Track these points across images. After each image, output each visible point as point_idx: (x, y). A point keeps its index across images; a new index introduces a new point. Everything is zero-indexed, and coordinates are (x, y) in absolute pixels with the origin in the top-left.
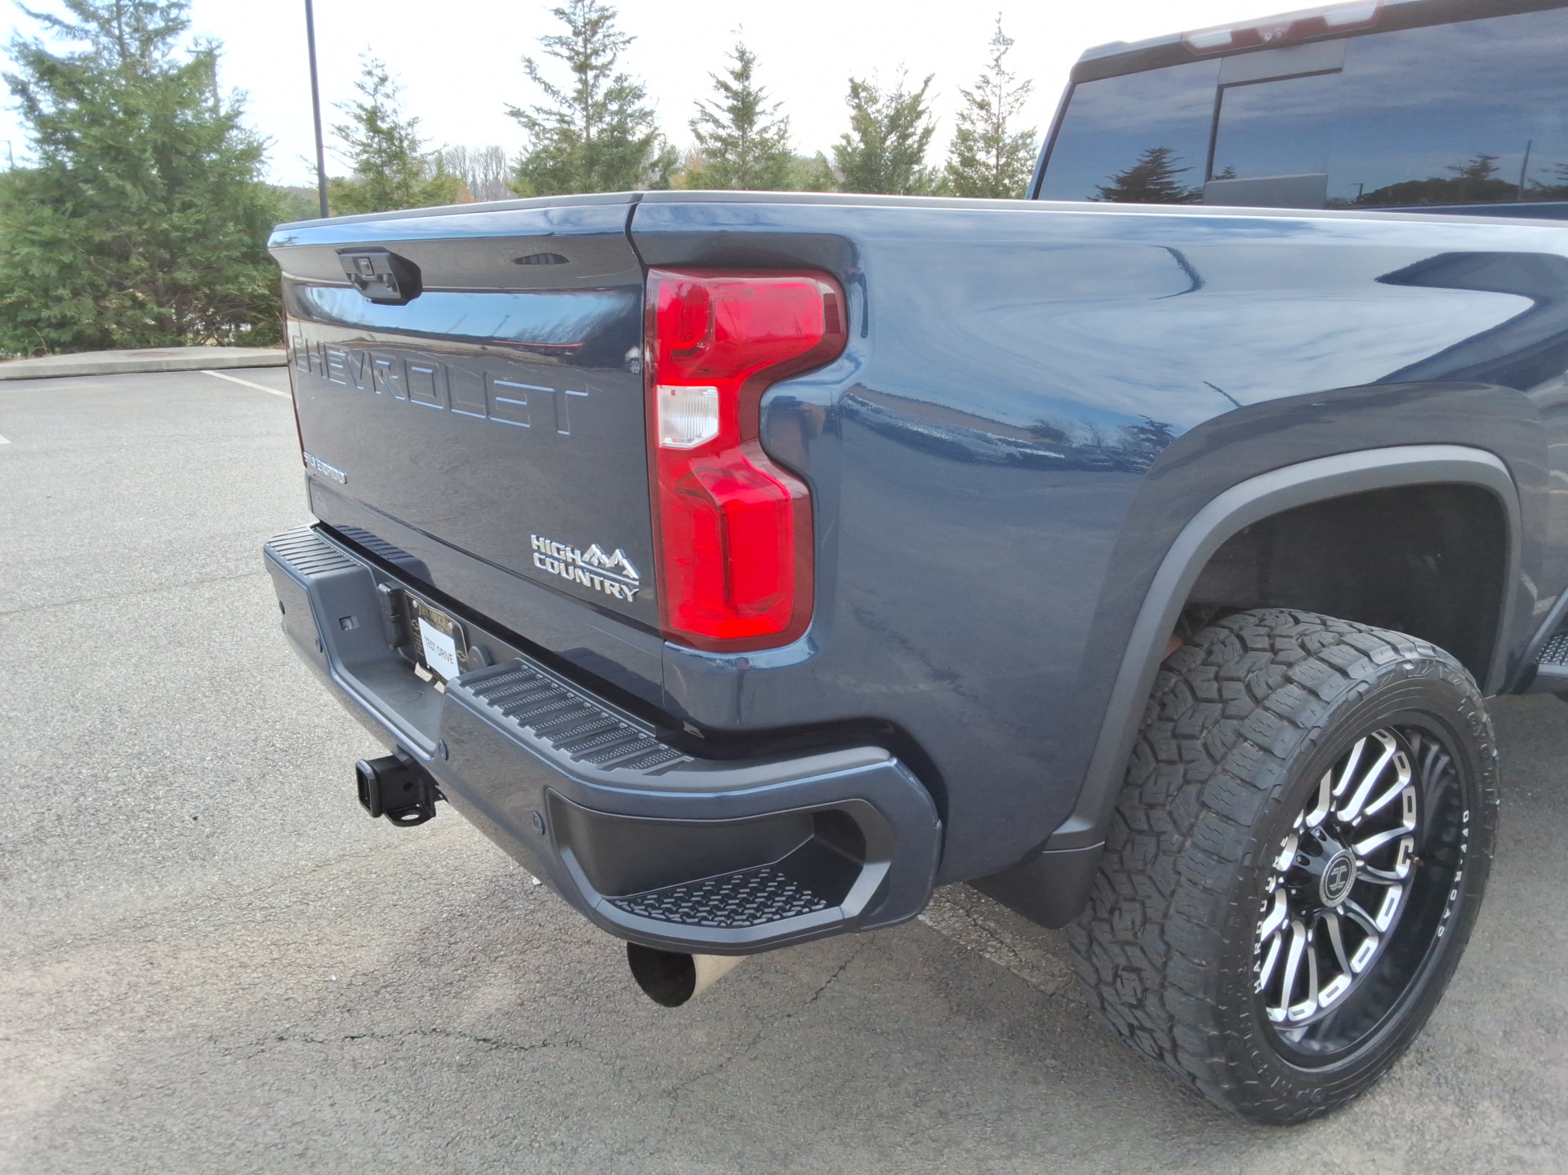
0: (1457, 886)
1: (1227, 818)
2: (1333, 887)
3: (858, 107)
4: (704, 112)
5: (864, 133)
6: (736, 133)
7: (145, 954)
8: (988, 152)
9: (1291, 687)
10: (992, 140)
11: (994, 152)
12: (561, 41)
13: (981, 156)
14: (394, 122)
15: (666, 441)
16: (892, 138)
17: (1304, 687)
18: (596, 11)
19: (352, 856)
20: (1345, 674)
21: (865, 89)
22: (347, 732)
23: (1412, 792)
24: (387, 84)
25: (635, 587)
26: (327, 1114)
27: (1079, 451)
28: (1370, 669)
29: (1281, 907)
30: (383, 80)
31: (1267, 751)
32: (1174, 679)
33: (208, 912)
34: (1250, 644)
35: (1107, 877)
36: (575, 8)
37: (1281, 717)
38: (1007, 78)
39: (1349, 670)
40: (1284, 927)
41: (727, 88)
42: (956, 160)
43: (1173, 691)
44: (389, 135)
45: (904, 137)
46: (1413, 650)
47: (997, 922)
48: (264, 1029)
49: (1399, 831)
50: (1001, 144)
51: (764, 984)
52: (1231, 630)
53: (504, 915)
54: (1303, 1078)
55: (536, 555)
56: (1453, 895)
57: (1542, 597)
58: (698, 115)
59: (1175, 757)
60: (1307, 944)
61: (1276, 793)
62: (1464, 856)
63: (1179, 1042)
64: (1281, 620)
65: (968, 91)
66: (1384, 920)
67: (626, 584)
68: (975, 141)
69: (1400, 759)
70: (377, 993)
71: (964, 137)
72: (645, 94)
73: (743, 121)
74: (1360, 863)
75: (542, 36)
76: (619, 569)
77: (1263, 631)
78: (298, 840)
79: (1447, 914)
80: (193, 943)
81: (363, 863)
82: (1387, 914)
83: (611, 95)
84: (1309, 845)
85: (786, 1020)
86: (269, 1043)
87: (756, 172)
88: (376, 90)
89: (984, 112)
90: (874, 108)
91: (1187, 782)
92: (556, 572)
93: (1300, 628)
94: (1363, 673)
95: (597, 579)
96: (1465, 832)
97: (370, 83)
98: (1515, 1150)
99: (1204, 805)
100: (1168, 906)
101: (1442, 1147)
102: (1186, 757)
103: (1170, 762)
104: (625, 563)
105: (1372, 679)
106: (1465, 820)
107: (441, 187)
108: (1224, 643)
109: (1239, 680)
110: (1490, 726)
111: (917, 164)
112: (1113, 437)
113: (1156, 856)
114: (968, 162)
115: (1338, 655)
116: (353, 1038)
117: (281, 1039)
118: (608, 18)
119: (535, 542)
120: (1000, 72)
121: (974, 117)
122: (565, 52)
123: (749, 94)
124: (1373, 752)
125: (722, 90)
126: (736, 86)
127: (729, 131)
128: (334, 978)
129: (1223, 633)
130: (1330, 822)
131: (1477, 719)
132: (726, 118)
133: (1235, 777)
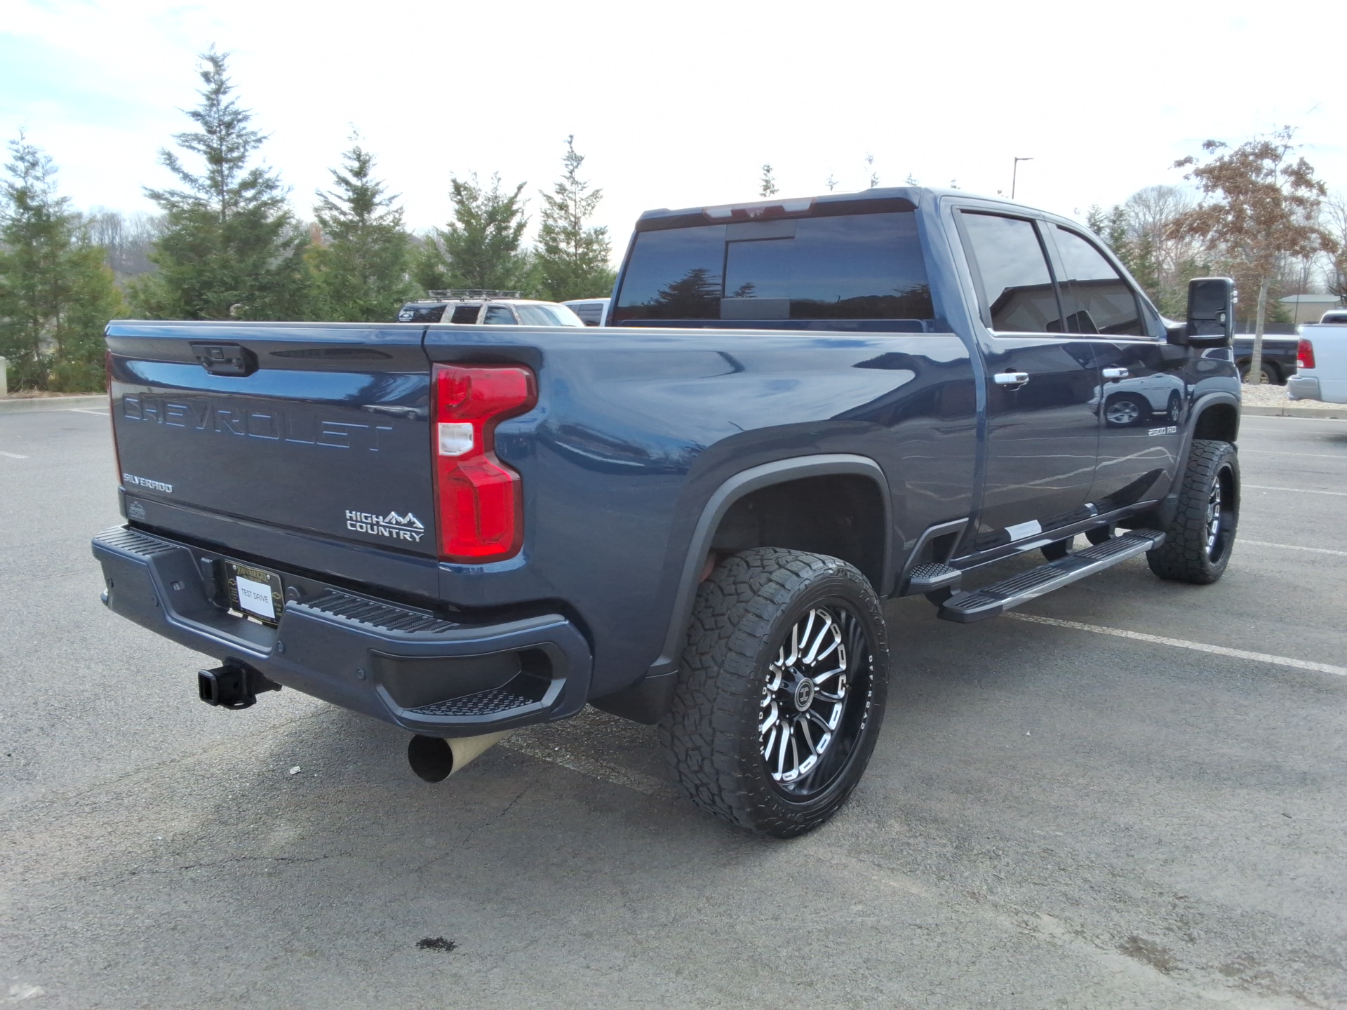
0: (869, 699)
1: (742, 654)
2: (802, 700)
3: (461, 202)
4: (327, 201)
5: (468, 223)
6: (356, 218)
7: (7, 838)
8: (568, 243)
9: (772, 584)
10: (571, 234)
11: (573, 243)
12: (198, 138)
13: (563, 245)
14: (42, 200)
15: (441, 452)
16: (491, 229)
17: (778, 583)
18: (230, 114)
19: (145, 769)
20: (798, 575)
21: (466, 189)
22: (110, 693)
23: (842, 648)
24: (37, 168)
25: (422, 533)
26: (184, 907)
27: (655, 462)
28: (811, 573)
29: (775, 713)
30: (34, 165)
31: (760, 617)
32: (712, 585)
33: (45, 810)
34: (751, 564)
35: (680, 698)
36: (210, 111)
37: (766, 599)
38: (580, 187)
39: (800, 574)
40: (777, 724)
41: (347, 183)
42: (542, 248)
43: (712, 592)
44: (38, 211)
45: (500, 229)
46: (834, 564)
47: (615, 763)
48: (119, 870)
49: (838, 670)
50: (578, 238)
51: (470, 810)
52: (742, 558)
53: (274, 793)
54: (791, 807)
55: (349, 522)
56: (868, 705)
57: (908, 539)
58: (321, 204)
59: (714, 627)
60: (790, 735)
61: (765, 638)
62: (871, 681)
63: (722, 786)
64: (768, 552)
65: (550, 195)
66: (833, 724)
67: (415, 532)
68: (558, 233)
69: (834, 628)
70: (195, 843)
71: (548, 230)
72: (277, 186)
73: (363, 210)
74: (817, 689)
75: (180, 133)
76: (411, 524)
77: (758, 557)
78: (99, 762)
79: (865, 716)
80: (42, 828)
81: (156, 772)
82: (835, 720)
83: (245, 185)
84: (788, 676)
85: (486, 827)
86: (126, 876)
87: (376, 252)
88: (26, 173)
89: (563, 212)
90: (474, 204)
91: (720, 638)
92: (364, 530)
93: (777, 555)
94: (807, 574)
95: (394, 531)
96: (871, 668)
97: (21, 166)
98: (906, 840)
99: (730, 650)
100: (713, 707)
101: (868, 842)
102: (719, 625)
103: (712, 629)
104: (414, 520)
105: (812, 578)
106: (871, 661)
107: (86, 257)
108: (738, 565)
109: (746, 583)
110: (879, 606)
111: (512, 250)
112: (676, 454)
113: (706, 681)
114: (553, 250)
115: (795, 566)
116: (187, 868)
117: (134, 874)
118: (240, 121)
119: (348, 514)
120: (575, 182)
121: (556, 216)
122: (202, 147)
123: (367, 190)
124: (819, 624)
125: (343, 185)
126: (355, 181)
127: (350, 217)
128: (160, 838)
129: (737, 560)
130: (798, 663)
131: (872, 603)
132: (346, 207)
133: (745, 632)
